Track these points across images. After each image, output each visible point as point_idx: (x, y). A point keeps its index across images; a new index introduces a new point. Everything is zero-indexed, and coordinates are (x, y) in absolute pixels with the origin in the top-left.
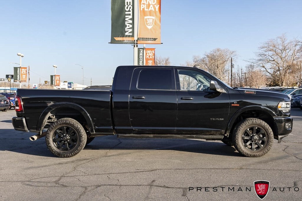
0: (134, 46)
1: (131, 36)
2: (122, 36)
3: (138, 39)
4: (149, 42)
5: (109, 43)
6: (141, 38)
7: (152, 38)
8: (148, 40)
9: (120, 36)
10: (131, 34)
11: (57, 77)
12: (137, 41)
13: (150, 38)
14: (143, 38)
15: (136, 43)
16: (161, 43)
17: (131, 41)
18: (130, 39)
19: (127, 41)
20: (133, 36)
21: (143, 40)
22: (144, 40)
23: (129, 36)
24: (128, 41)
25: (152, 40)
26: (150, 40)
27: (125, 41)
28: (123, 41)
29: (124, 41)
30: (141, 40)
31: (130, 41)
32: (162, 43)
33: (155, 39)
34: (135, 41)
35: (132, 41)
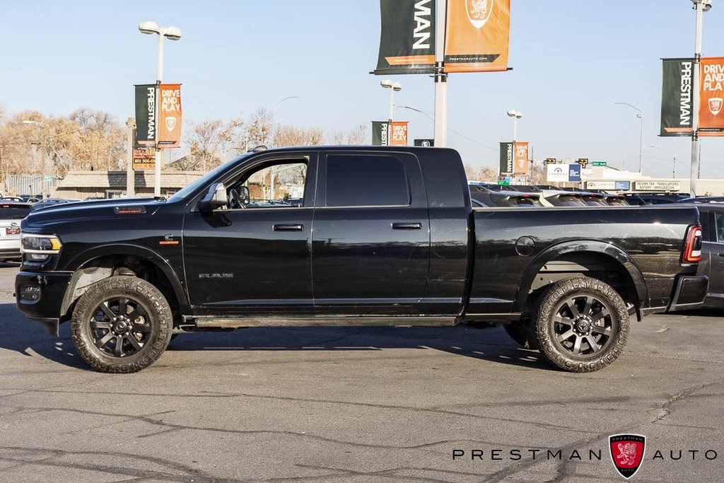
0: (436, 80)
1: (427, 52)
2: (405, 53)
3: (447, 59)
4: (477, 66)
5: (371, 73)
6: (453, 57)
7: (485, 56)
8: (473, 61)
9: (400, 53)
10: (427, 46)
11: (519, 147)
12: (443, 65)
13: (480, 56)
14: (458, 56)
15: (440, 70)
16: (508, 69)
17: (426, 65)
18: (425, 60)
19: (417, 67)
20: (432, 51)
21: (458, 62)
22: (463, 62)
23: (422, 52)
24: (420, 65)
25: (484, 61)
26: (479, 61)
27: (413, 67)
28: (407, 65)
29: (409, 67)
30: (453, 62)
31: (424, 67)
32: (511, 69)
33: (491, 58)
34: (437, 64)
35: (429, 67)
